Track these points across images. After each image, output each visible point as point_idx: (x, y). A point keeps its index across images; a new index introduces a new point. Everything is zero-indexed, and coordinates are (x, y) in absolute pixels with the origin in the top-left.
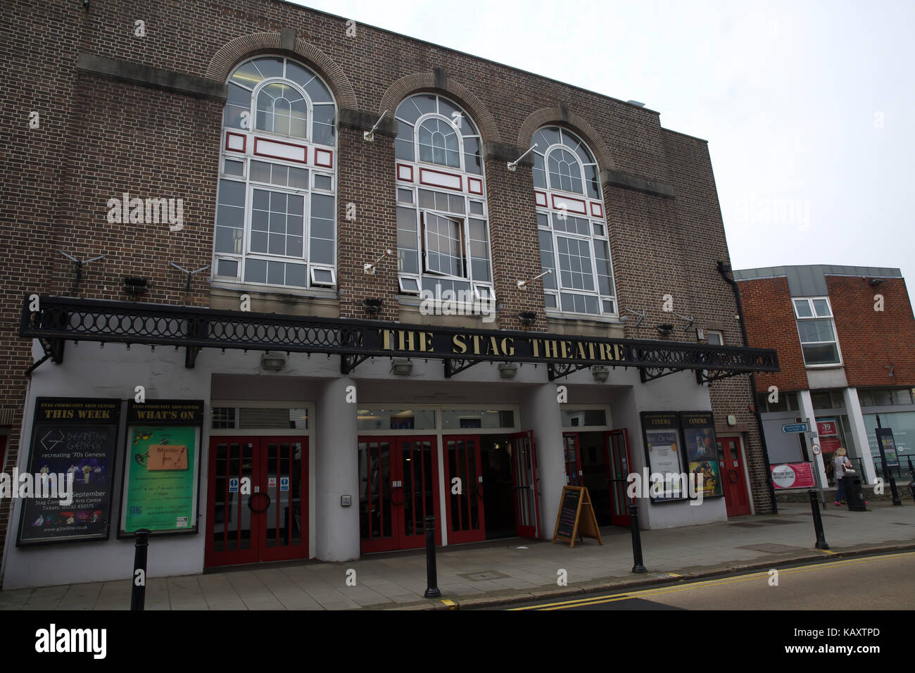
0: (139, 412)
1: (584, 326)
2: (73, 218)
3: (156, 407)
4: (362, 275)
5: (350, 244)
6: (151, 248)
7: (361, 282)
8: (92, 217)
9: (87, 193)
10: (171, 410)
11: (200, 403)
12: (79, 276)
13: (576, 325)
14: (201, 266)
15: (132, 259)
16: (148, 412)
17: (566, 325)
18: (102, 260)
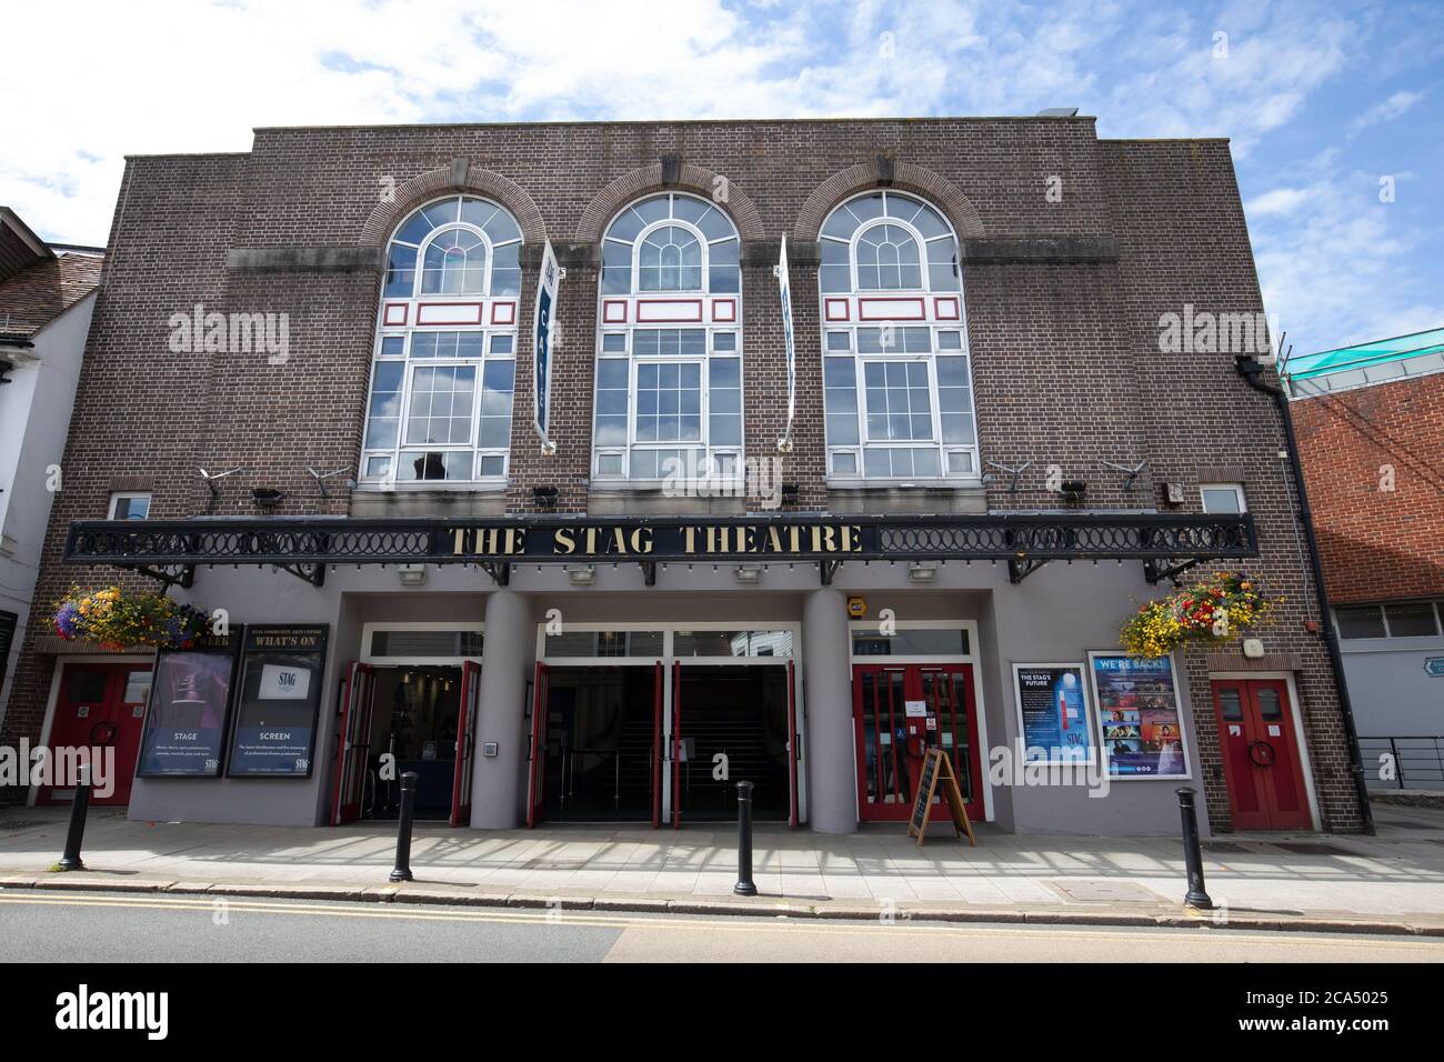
0: (258, 639)
1: (902, 497)
2: (214, 431)
3: (276, 632)
4: (538, 457)
5: (525, 418)
6: (288, 454)
7: (537, 466)
8: (232, 427)
9: (230, 402)
10: (292, 636)
11: (325, 628)
12: (215, 493)
13: (887, 498)
14: (340, 468)
15: (269, 469)
16: (268, 638)
17: (868, 497)
18: (239, 473)
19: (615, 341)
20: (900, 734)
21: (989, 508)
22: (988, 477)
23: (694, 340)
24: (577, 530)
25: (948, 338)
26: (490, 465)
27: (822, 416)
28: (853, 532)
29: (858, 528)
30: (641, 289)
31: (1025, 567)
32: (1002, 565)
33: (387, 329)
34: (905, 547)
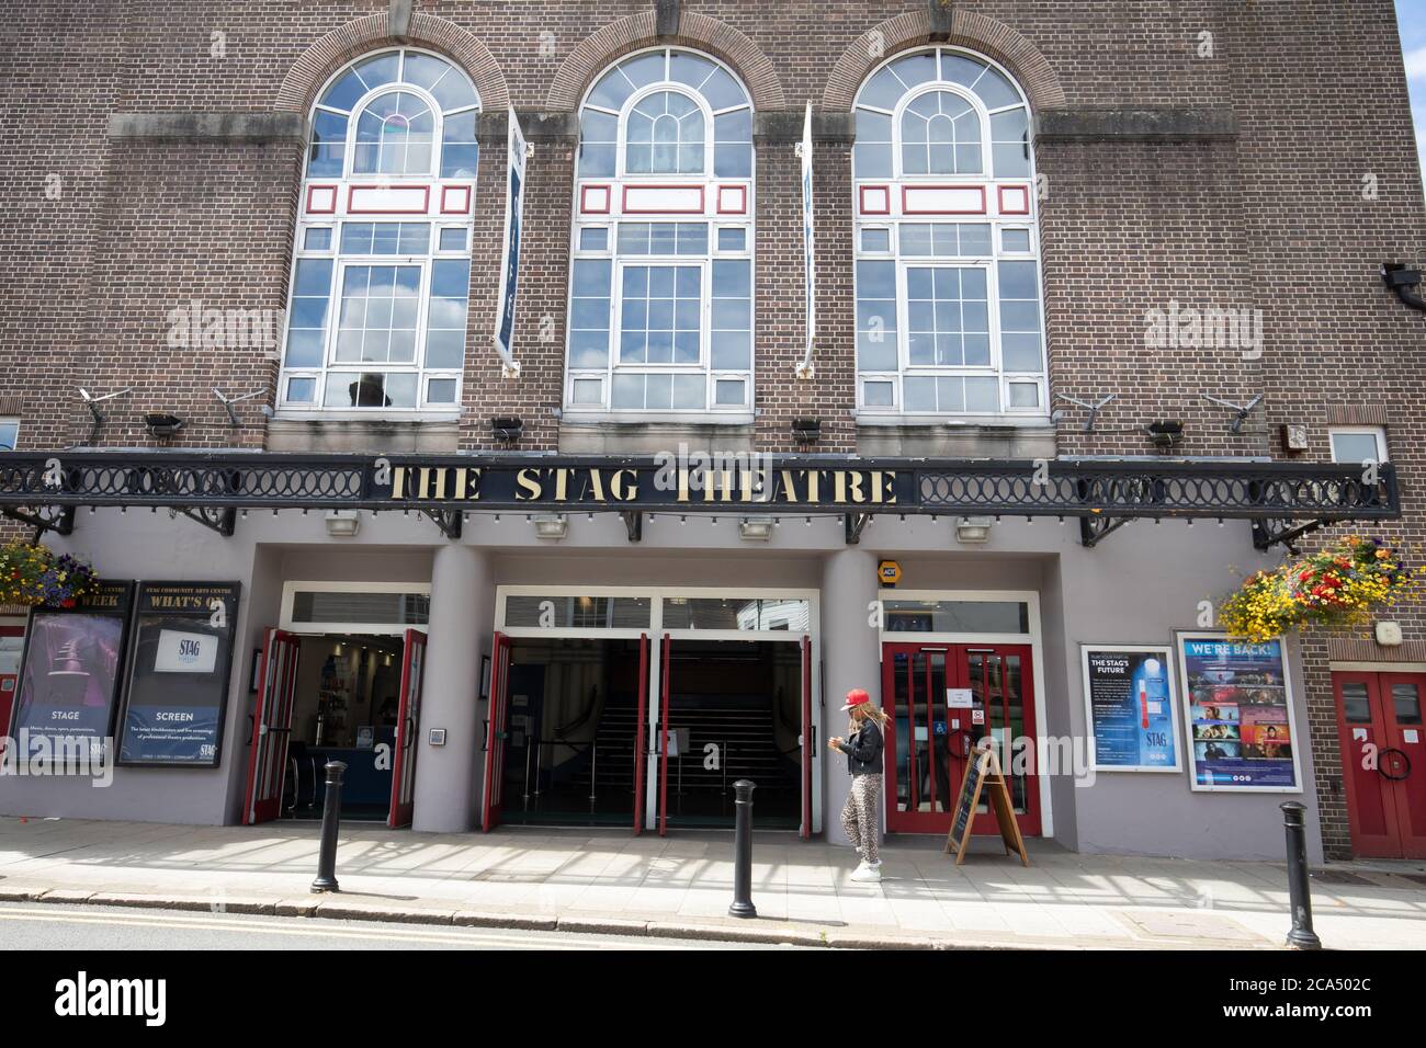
0: (153, 598)
1: (949, 437)
2: (96, 342)
3: (175, 590)
4: (499, 380)
5: (482, 332)
6: (189, 372)
7: (496, 392)
8: (119, 337)
9: (116, 307)
10: (195, 595)
11: (235, 587)
12: (99, 419)
13: (931, 438)
14: (254, 391)
15: (165, 390)
16: (165, 598)
17: (908, 437)
18: (128, 394)
19: (596, 236)
20: (940, 729)
21: (1058, 452)
22: (1058, 414)
23: (695, 236)
24: (544, 471)
25: (1014, 236)
26: (440, 390)
27: (852, 334)
28: (886, 479)
29: (893, 474)
30: (627, 172)
31: (1101, 527)
32: (1073, 523)
33: (311, 218)
34: (950, 499)
